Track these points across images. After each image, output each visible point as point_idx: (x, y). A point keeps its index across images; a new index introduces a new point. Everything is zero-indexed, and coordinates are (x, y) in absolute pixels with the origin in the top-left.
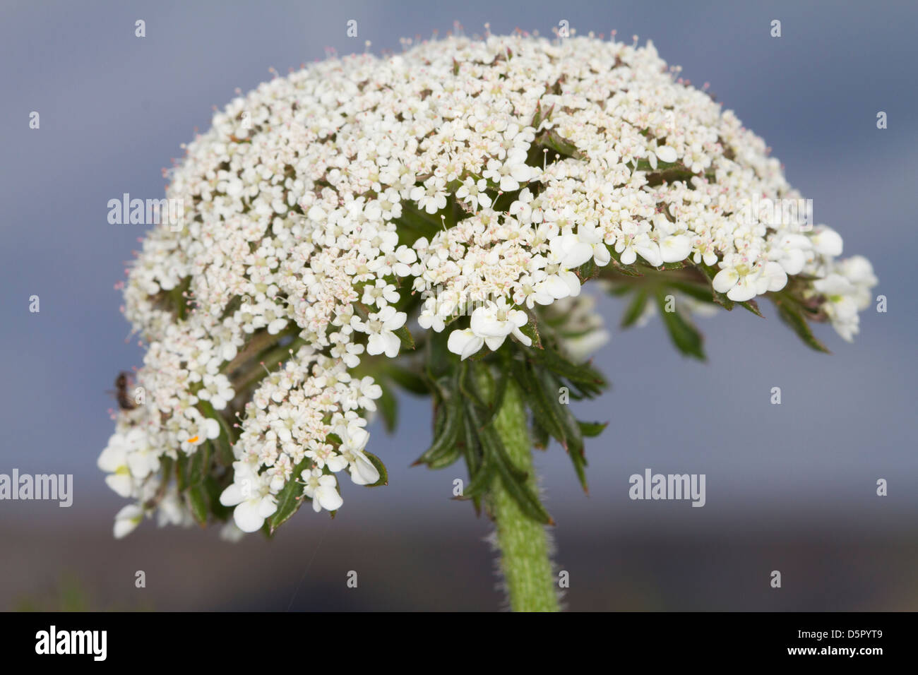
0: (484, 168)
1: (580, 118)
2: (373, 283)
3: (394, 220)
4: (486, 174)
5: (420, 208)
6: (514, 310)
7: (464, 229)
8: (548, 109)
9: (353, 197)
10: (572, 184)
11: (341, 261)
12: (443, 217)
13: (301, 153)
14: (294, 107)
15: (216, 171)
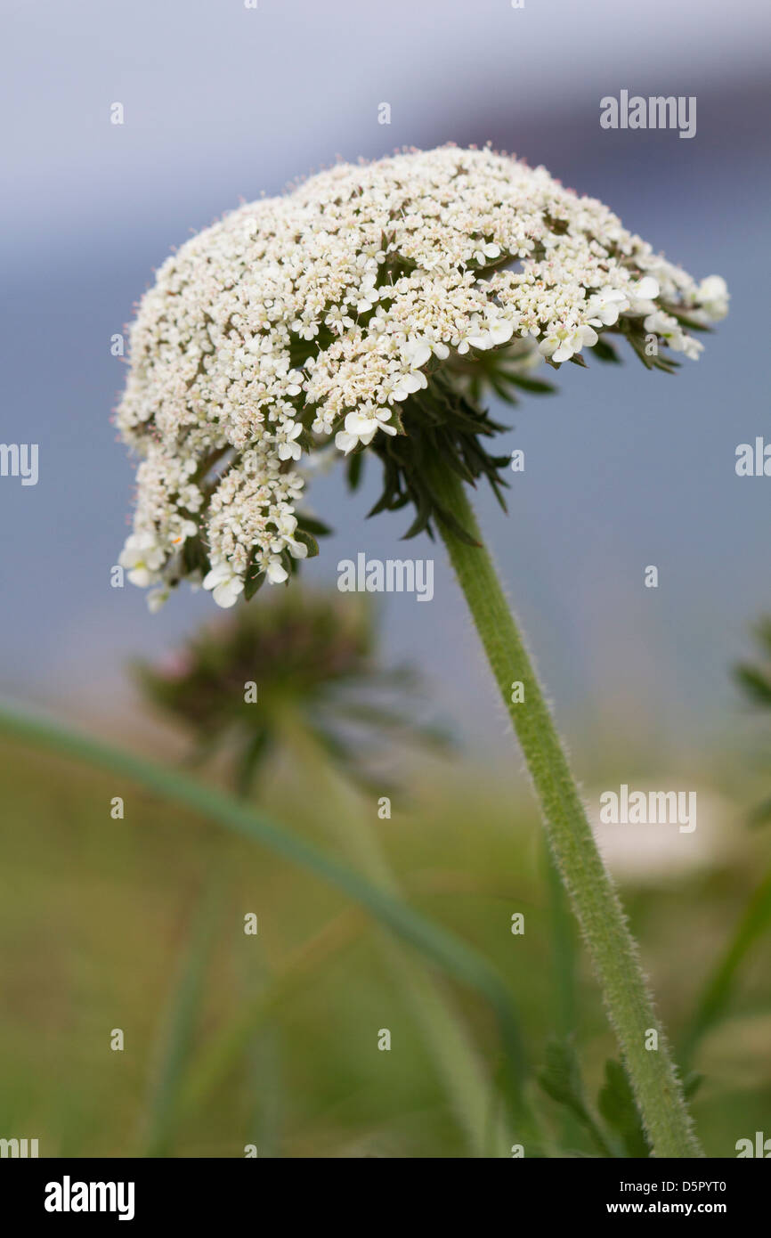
0: (344, 295)
1: (418, 236)
2: (274, 404)
3: (286, 348)
4: (346, 301)
5: (301, 337)
6: (380, 409)
7: (336, 349)
8: (392, 234)
9: (251, 336)
10: (413, 295)
11: (247, 391)
12: (317, 342)
13: (214, 301)
14: (209, 261)
15: (157, 324)
